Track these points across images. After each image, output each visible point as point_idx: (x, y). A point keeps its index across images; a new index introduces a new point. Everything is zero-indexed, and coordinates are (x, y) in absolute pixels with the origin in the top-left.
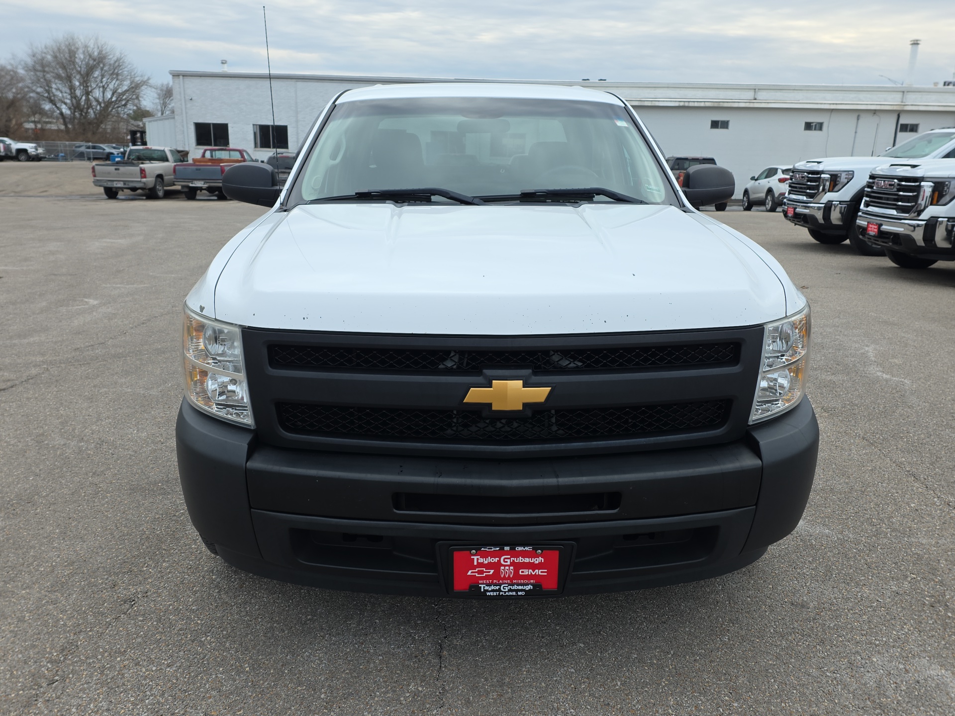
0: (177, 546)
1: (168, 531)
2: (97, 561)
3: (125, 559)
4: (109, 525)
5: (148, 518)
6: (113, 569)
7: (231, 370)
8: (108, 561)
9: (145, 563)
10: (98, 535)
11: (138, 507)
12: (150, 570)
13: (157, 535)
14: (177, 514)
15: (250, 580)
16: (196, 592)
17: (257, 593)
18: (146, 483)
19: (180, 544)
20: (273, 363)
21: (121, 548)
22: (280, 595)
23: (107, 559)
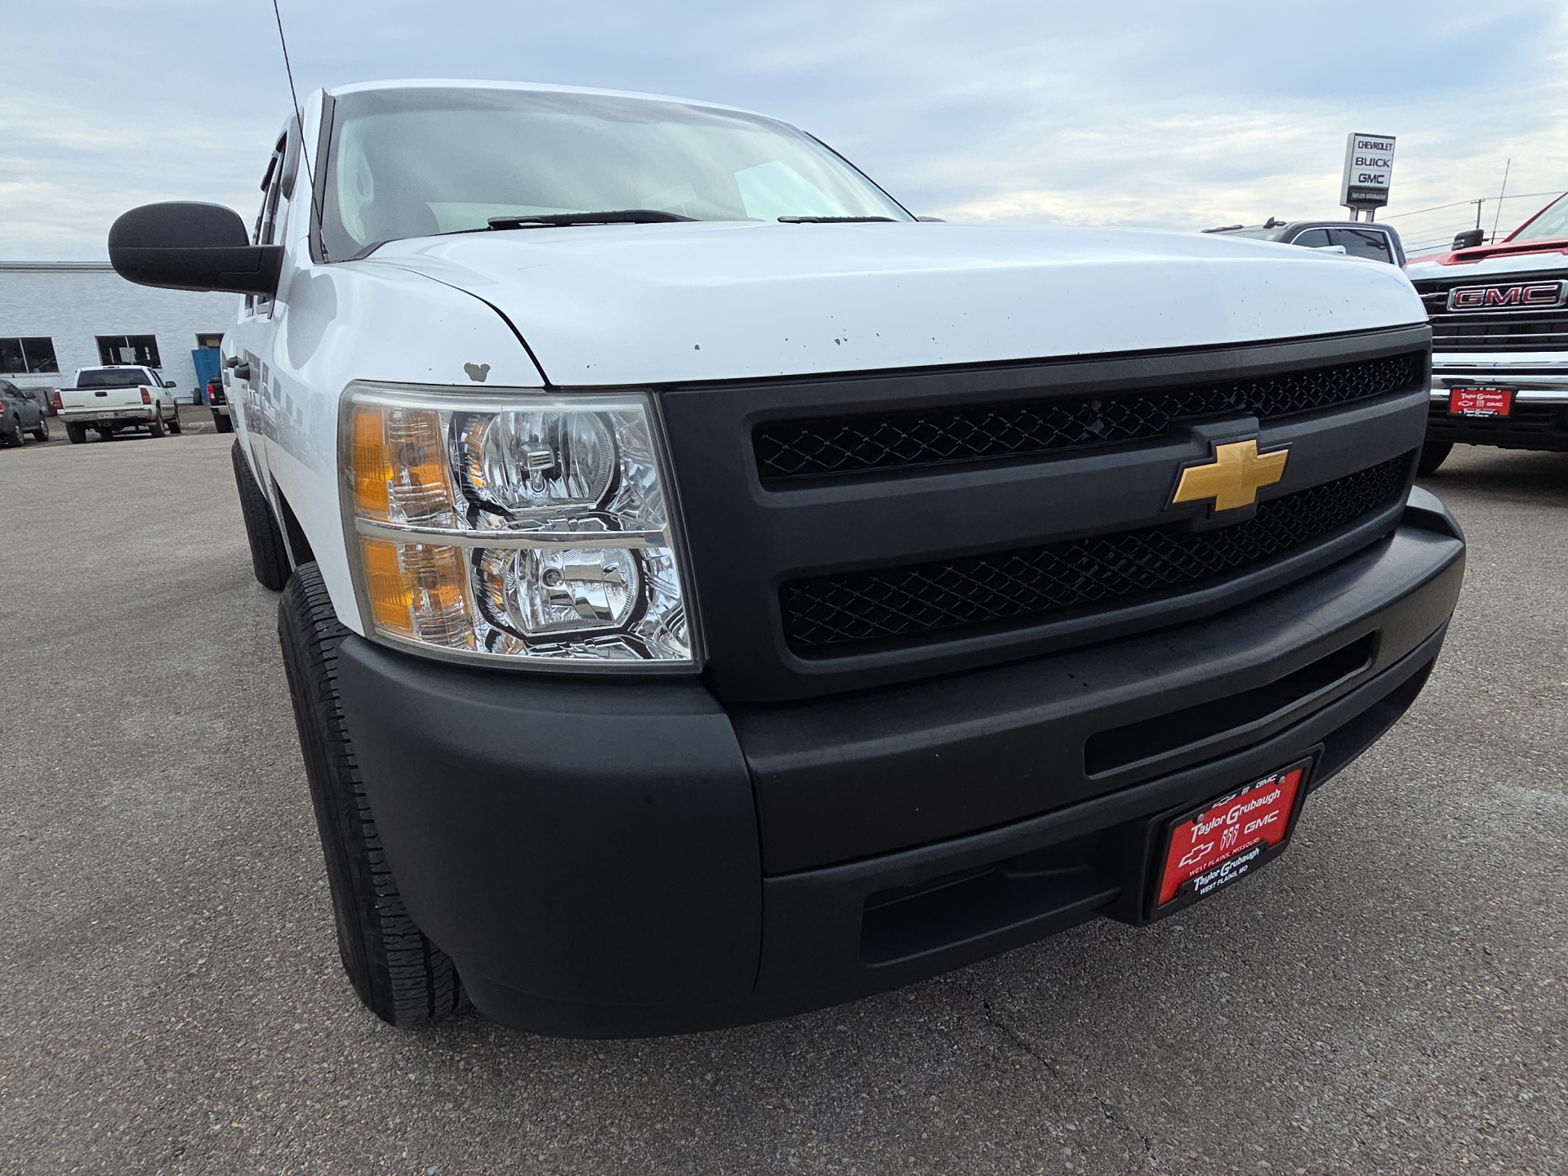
0: (255, 1040)
1: (204, 1015)
2: (56, 1162)
3: (140, 1126)
4: (23, 1059)
5: (124, 1004)
6: (126, 1164)
7: (605, 528)
8: (94, 1149)
9: (206, 1115)
10: (8, 1094)
11: (74, 989)
12: (235, 1125)
13: (181, 1032)
14: (193, 971)
15: (502, 1049)
16: (401, 1129)
17: (546, 1071)
18: (54, 931)
19: (260, 1034)
20: (773, 479)
21: (105, 1102)
22: (601, 1056)
23: (87, 1146)
